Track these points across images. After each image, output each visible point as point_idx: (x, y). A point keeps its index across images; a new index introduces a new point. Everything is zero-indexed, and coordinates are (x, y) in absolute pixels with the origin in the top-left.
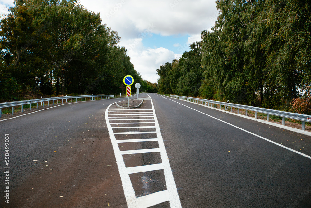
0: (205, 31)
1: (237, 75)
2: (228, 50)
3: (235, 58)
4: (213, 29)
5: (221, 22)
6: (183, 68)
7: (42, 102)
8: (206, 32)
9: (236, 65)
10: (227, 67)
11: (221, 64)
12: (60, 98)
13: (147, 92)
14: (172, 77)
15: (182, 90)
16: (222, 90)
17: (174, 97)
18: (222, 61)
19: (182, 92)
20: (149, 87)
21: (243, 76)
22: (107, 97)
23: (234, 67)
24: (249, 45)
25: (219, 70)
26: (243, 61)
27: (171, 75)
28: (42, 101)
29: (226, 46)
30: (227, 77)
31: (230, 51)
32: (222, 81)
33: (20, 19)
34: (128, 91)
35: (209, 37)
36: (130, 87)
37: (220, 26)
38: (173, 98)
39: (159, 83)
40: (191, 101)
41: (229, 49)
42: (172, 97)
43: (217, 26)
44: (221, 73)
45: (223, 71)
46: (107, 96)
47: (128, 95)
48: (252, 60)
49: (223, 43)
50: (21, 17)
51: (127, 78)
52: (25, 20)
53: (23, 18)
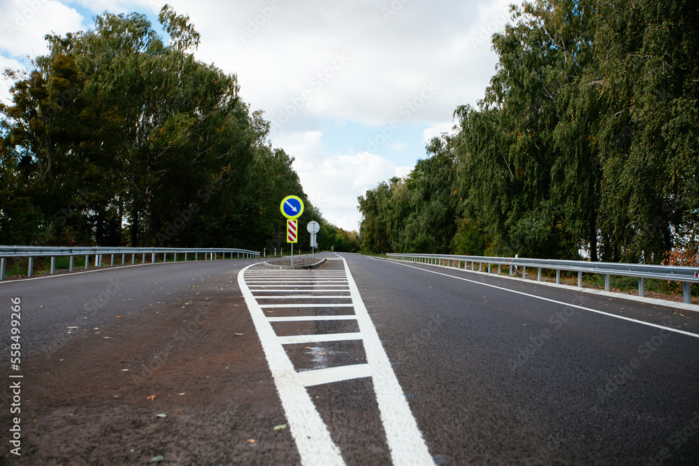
0: (464, 107)
2: (515, 149)
3: (532, 168)
4: (480, 103)
5: (498, 90)
6: (417, 195)
7: (99, 255)
8: (466, 108)
9: (535, 182)
10: (514, 188)
11: (501, 181)
12: (139, 250)
13: (335, 250)
14: (392, 215)
15: (414, 242)
16: (503, 237)
17: (395, 257)
18: (503, 174)
19: (413, 245)
20: (340, 241)
21: (551, 209)
22: (246, 255)
24: (564, 136)
25: (497, 194)
26: (551, 174)
27: (388, 210)
28: (97, 252)
29: (511, 142)
30: (515, 209)
31: (520, 151)
32: (504, 218)
33: (56, 81)
34: (290, 231)
35: (474, 119)
36: (295, 222)
37: (497, 99)
38: (393, 260)
39: (362, 229)
40: (434, 263)
41: (518, 148)
42: (392, 257)
43: (490, 98)
44: (500, 200)
45: (505, 197)
46: (244, 251)
47: (291, 240)
48: (571, 172)
49: (506, 135)
50: (60, 77)
51: (288, 201)
52: (68, 82)
53: (63, 80)
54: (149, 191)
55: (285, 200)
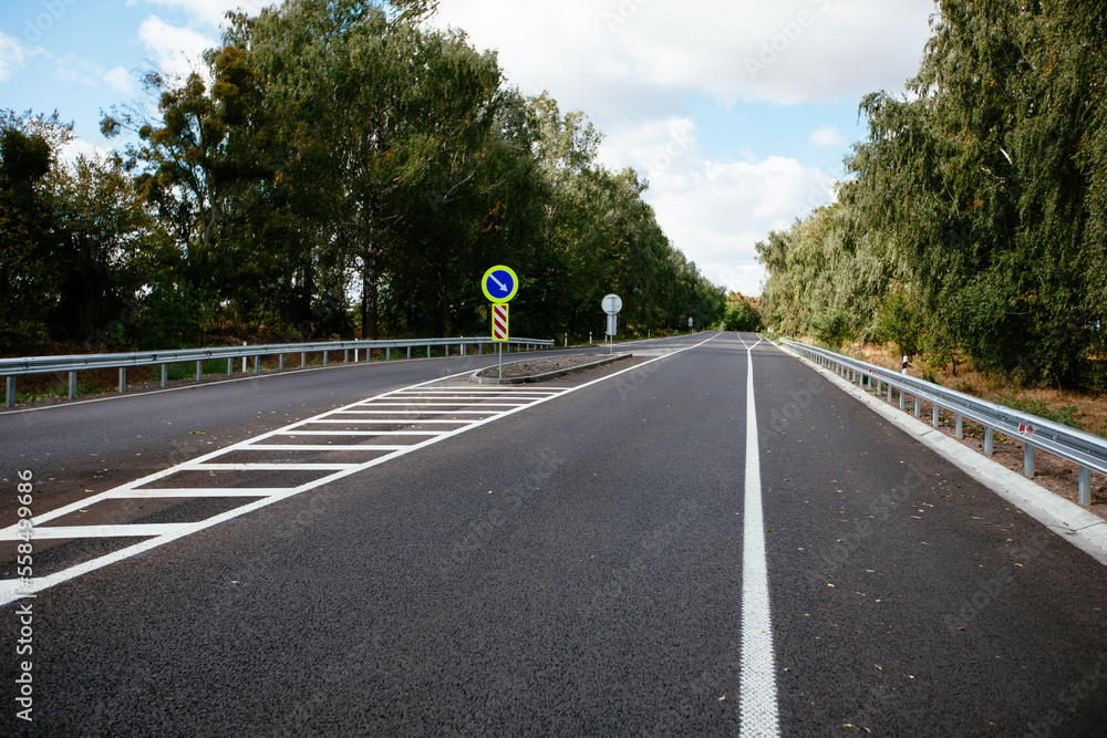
0: (876, 95)
1: (997, 262)
7: (248, 357)
8: (878, 97)
9: (990, 222)
10: (956, 233)
11: (932, 221)
14: (801, 273)
18: (936, 209)
21: (1020, 267)
23: (986, 229)
25: (925, 243)
26: (1019, 210)
28: (246, 353)
30: (954, 270)
33: (219, 88)
34: (497, 322)
35: (890, 116)
36: (504, 307)
47: (499, 337)
50: (226, 81)
51: (494, 274)
52: (236, 88)
53: (229, 85)
54: (372, 248)
55: (489, 273)
